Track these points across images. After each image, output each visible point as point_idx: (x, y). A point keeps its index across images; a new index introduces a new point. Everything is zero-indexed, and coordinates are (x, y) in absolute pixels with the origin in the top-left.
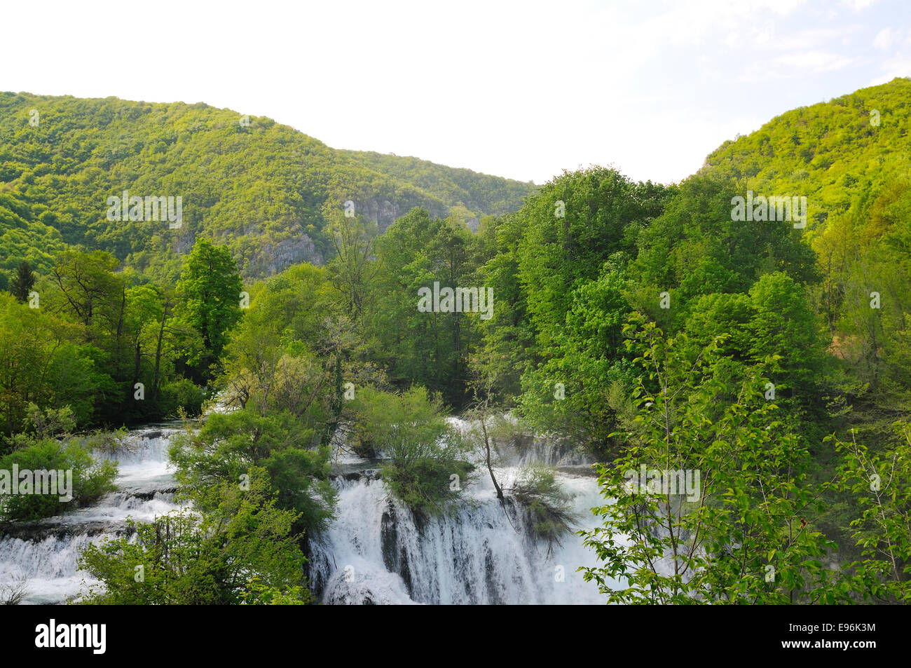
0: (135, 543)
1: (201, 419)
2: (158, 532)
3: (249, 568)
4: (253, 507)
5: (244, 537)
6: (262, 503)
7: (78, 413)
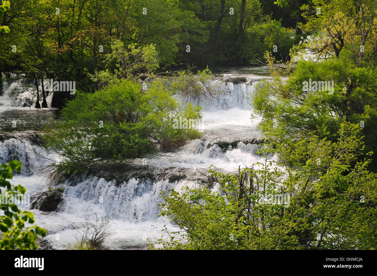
0: (216, 194)
1: (290, 65)
2: (242, 185)
3: (335, 232)
4: (344, 167)
5: (333, 199)
6: (353, 164)
7: (161, 51)
